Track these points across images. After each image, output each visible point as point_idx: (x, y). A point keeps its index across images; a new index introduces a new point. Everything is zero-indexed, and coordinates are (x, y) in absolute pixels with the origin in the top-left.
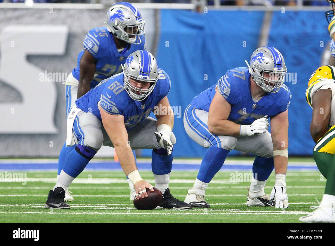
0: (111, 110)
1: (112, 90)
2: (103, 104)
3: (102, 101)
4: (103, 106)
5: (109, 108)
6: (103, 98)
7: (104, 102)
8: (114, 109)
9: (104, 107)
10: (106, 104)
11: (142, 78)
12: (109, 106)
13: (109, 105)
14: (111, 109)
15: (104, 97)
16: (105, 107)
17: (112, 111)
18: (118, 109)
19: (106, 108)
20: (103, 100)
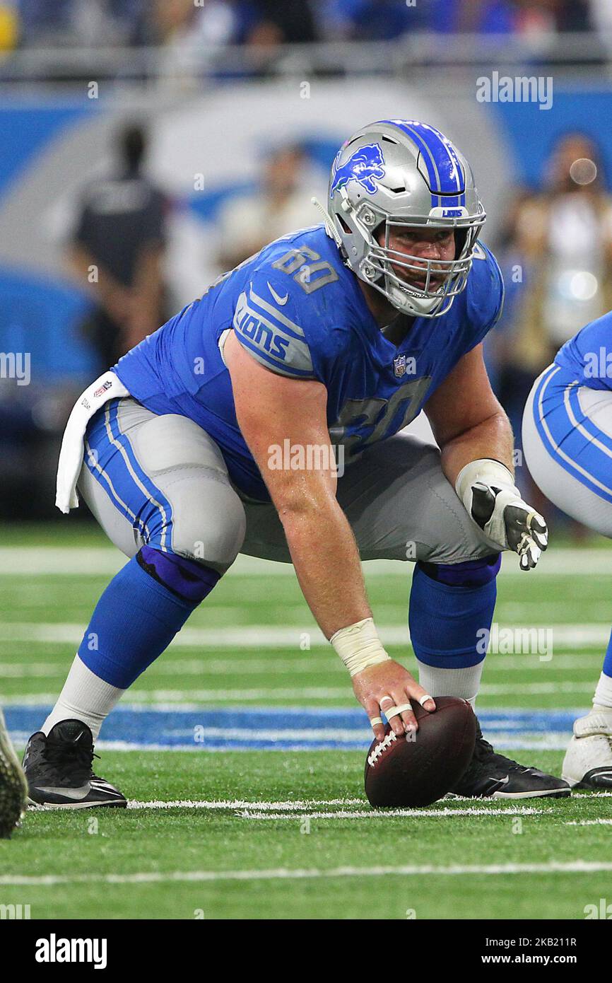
0: (282, 354)
1: (291, 275)
2: (250, 329)
3: (247, 315)
4: (249, 339)
5: (273, 346)
6: (252, 305)
7: (256, 321)
8: (297, 352)
9: (253, 342)
10: (263, 327)
11: (444, 216)
12: (277, 336)
13: (277, 332)
14: (281, 348)
15: (256, 299)
16: (258, 340)
17: (288, 359)
18: (311, 349)
19: (261, 345)
20: (252, 313)
